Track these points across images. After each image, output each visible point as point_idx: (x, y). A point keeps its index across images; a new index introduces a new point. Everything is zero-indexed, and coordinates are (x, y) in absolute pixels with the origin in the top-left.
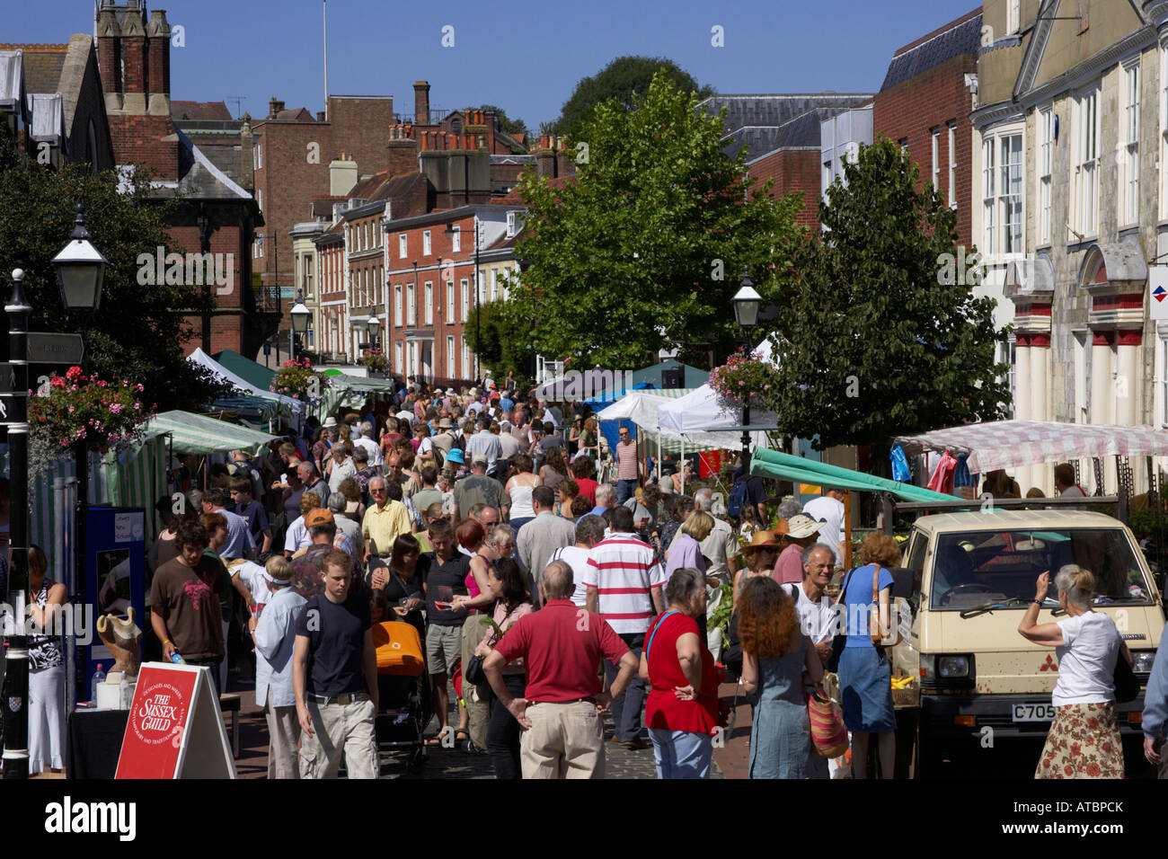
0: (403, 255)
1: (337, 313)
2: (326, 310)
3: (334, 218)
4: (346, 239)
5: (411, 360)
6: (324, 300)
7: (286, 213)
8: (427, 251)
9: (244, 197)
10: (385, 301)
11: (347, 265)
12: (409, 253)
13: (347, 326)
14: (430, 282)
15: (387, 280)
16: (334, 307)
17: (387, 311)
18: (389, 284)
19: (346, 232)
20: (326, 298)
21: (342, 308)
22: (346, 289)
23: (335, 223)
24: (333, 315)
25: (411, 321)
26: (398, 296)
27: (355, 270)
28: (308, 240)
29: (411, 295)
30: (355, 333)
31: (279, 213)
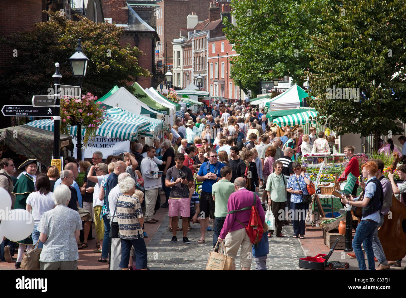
0: (214, 52)
1: (189, 73)
2: (185, 72)
3: (189, 37)
4: (193, 45)
5: (216, 92)
6: (184, 68)
7: (170, 35)
8: (223, 51)
9: (152, 30)
10: (207, 69)
11: (193, 55)
12: (216, 51)
13: (193, 78)
14: (224, 62)
15: (207, 61)
16: (188, 71)
17: (207, 73)
18: (208, 63)
19: (193, 43)
20: (185, 67)
21: (191, 71)
22: (192, 64)
23: (189, 39)
24: (188, 74)
25: (217, 77)
26: (212, 68)
27: (196, 57)
28: (179, 45)
29: (216, 67)
30: (195, 81)
31: (168, 35)
